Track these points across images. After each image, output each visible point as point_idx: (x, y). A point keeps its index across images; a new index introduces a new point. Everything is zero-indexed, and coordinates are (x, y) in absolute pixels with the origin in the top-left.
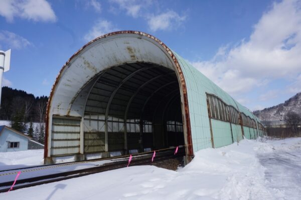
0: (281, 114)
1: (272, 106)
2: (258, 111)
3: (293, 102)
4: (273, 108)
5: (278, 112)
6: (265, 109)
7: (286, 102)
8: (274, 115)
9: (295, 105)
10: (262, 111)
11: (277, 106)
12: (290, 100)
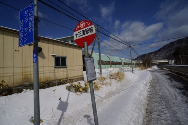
0: (156, 55)
1: (152, 52)
2: (145, 54)
3: (162, 50)
4: (153, 53)
5: (155, 55)
6: (149, 53)
7: (159, 50)
8: (153, 56)
9: (163, 51)
10: (147, 54)
11: (155, 52)
12: (161, 49)
